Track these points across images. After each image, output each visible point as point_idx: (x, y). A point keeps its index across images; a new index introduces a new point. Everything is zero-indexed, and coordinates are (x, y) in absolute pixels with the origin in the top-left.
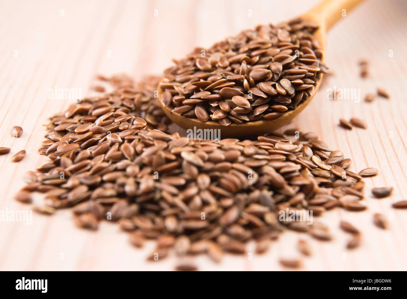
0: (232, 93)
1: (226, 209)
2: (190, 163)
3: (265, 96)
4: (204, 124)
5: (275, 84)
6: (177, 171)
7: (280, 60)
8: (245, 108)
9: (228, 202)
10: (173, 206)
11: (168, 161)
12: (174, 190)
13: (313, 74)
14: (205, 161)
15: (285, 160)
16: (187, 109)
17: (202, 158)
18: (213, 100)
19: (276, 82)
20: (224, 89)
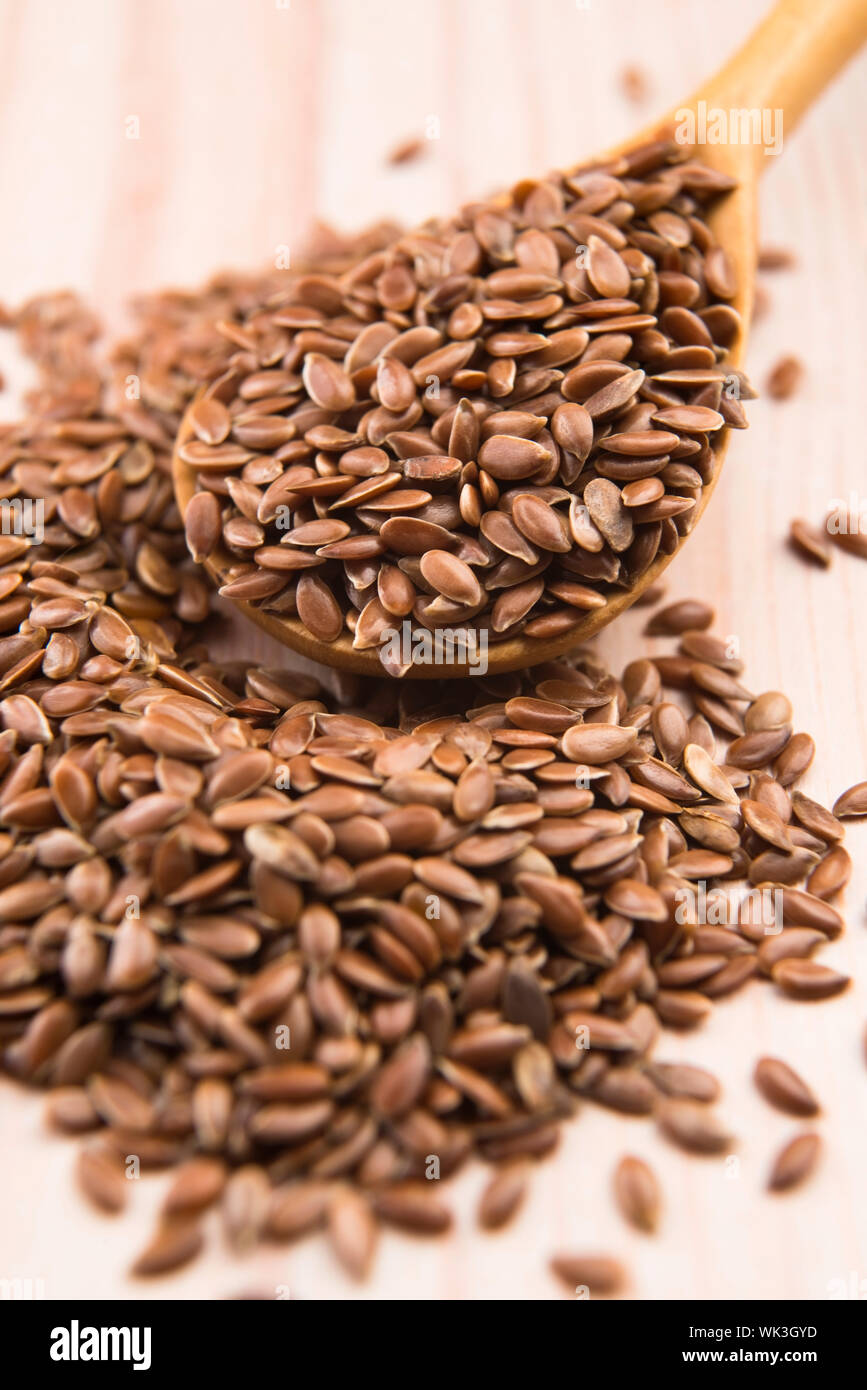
0: (423, 537)
1: (389, 1049)
2: (275, 872)
3: (530, 558)
4: (328, 649)
5: (568, 502)
6: (235, 896)
7: (588, 389)
8: (462, 604)
9: (397, 1017)
10: (218, 1041)
11: (204, 861)
12: (223, 976)
13: (697, 446)
14: (321, 857)
15: (590, 804)
16: (270, 590)
17: (315, 845)
18: (359, 563)
19: (571, 489)
20: (394, 524)
